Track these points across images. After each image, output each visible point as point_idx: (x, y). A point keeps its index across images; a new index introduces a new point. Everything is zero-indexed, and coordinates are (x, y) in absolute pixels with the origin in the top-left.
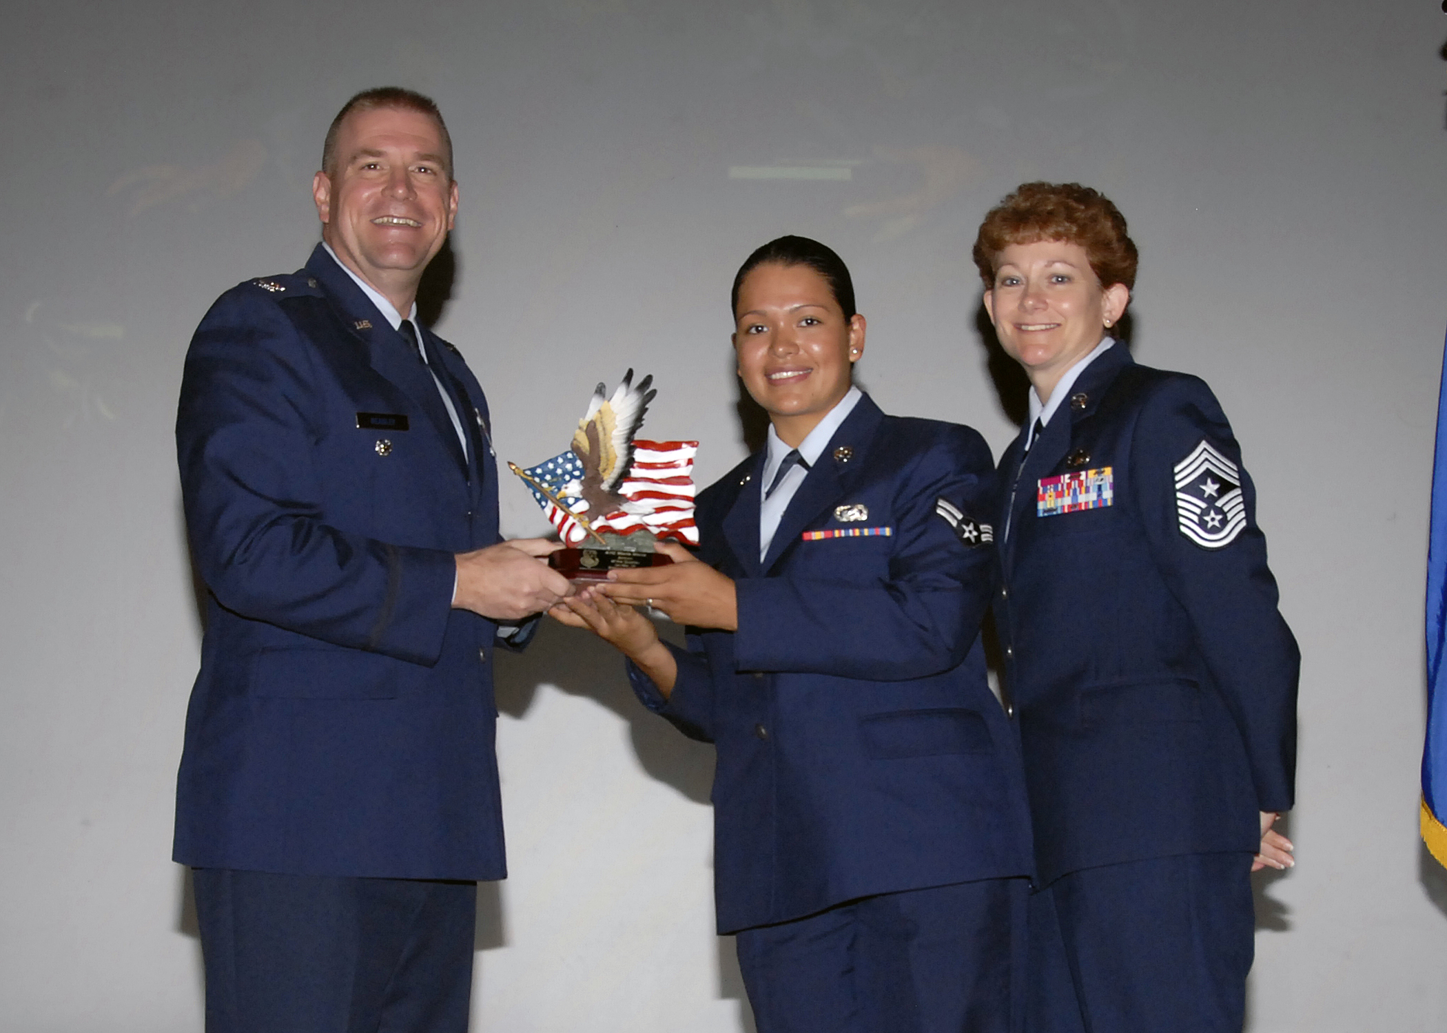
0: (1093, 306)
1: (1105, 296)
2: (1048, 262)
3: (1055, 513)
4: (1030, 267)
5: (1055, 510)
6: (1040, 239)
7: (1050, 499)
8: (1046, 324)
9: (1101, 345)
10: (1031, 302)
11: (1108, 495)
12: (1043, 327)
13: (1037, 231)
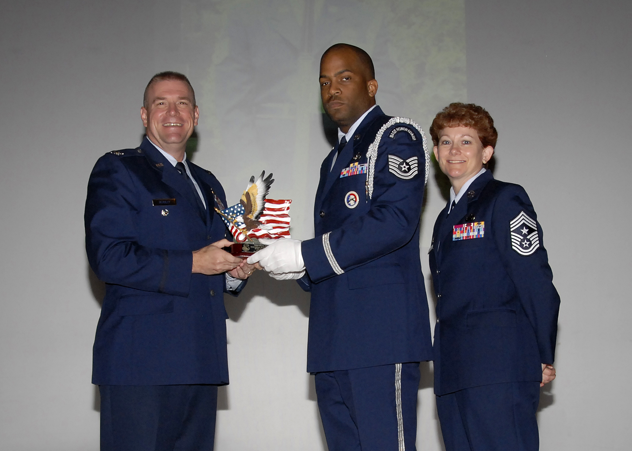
0: (479, 155)
1: (484, 151)
2: (462, 135)
3: (460, 239)
4: (454, 137)
5: (460, 238)
6: (459, 126)
7: (458, 233)
8: (460, 161)
9: (481, 171)
10: (454, 151)
11: (482, 233)
12: (459, 162)
13: (458, 122)
